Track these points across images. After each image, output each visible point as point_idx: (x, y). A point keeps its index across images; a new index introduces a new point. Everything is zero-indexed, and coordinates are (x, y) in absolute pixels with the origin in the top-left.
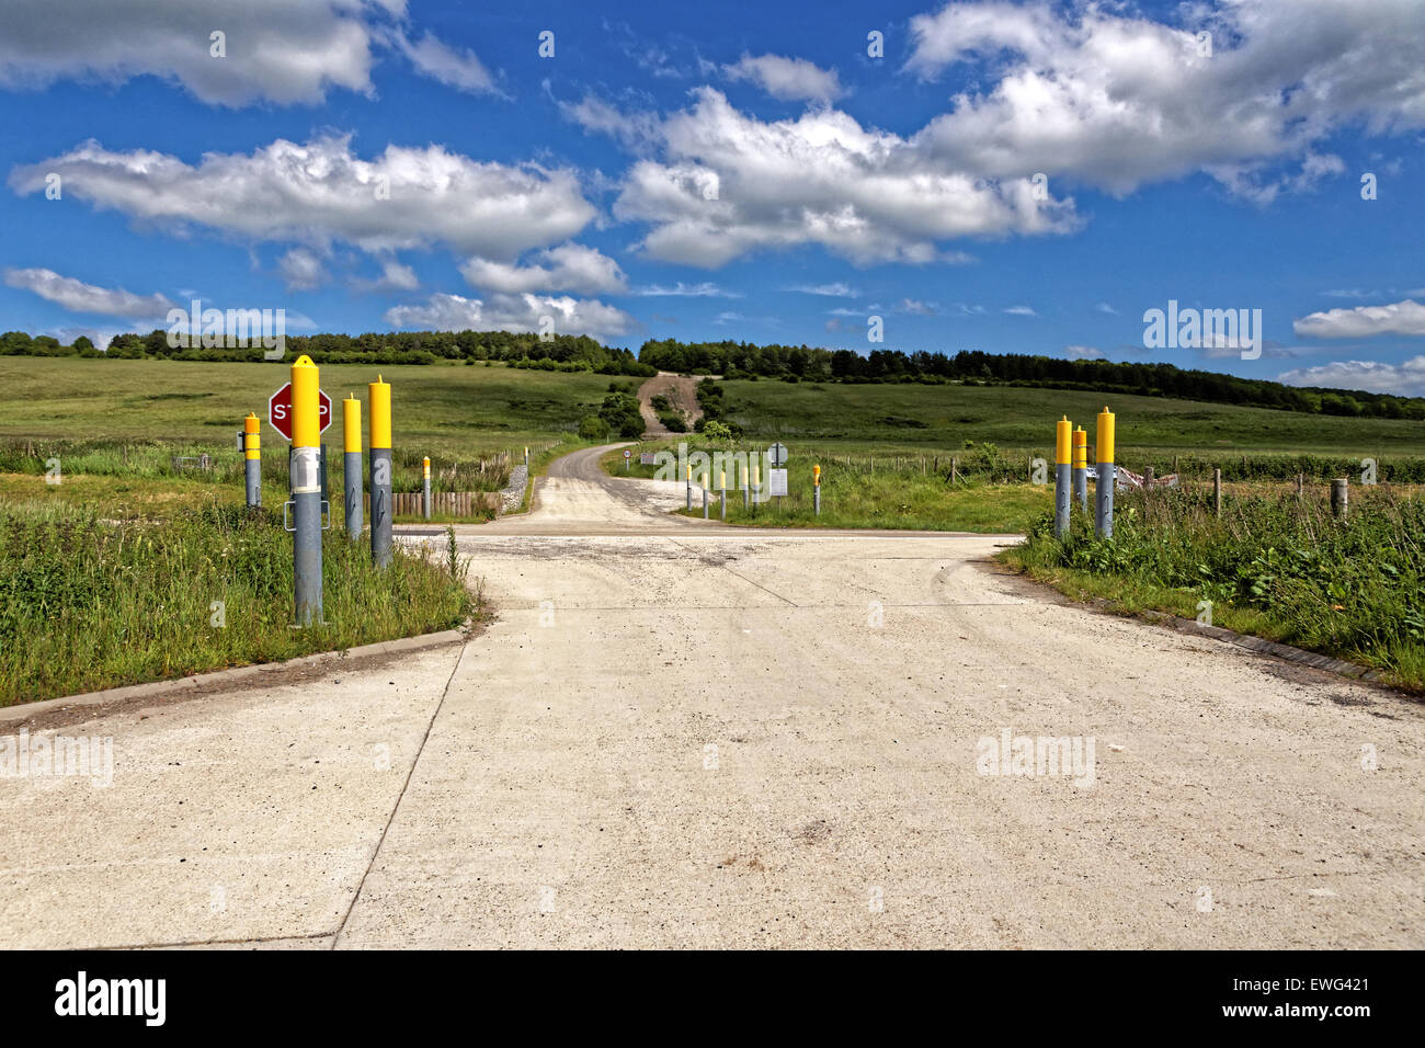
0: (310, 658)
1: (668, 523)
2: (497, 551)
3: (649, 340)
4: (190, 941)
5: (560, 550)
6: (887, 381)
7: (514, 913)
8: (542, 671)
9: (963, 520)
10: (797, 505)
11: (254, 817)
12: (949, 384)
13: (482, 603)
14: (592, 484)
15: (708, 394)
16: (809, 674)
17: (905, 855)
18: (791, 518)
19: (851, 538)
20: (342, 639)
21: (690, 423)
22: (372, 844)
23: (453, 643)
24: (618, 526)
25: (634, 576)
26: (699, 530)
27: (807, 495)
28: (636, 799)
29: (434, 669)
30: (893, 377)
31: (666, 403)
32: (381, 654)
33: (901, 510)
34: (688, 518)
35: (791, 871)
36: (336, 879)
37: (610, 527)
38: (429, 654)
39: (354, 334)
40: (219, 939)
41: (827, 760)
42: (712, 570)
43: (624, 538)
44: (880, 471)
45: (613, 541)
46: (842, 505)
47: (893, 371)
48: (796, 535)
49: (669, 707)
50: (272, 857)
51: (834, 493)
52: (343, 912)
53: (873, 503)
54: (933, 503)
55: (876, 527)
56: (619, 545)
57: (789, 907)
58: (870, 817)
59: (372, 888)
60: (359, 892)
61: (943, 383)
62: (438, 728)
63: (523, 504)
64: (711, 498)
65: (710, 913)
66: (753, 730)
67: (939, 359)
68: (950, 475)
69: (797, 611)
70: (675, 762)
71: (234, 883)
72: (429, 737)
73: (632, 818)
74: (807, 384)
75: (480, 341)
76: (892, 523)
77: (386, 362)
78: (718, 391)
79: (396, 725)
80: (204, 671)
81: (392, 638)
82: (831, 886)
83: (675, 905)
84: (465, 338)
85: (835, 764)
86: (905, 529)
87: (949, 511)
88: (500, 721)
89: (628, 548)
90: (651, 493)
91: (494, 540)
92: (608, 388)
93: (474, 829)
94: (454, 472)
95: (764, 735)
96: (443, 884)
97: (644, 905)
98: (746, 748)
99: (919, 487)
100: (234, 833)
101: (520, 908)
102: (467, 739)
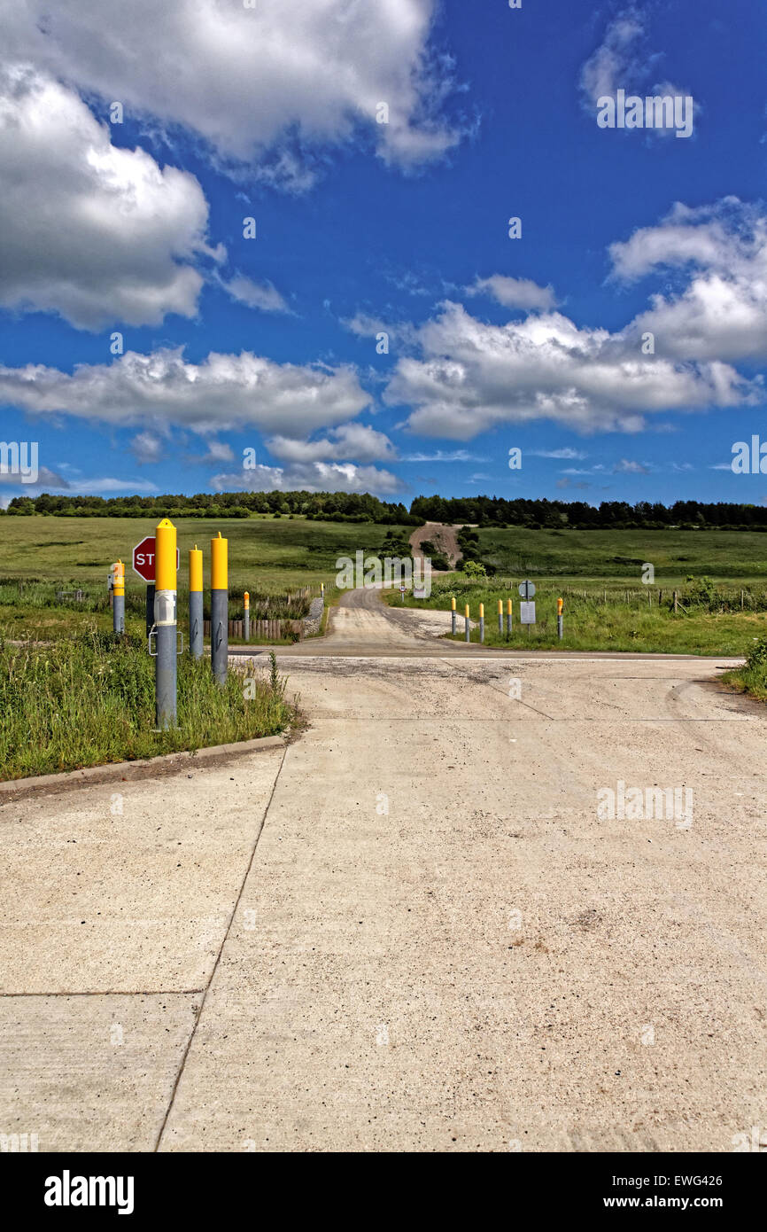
0: (169, 757)
1: (437, 645)
2: (305, 669)
3: (418, 497)
4: (92, 991)
5: (354, 669)
6: (615, 527)
7: (344, 980)
8: (349, 772)
9: (686, 644)
10: (543, 631)
11: (134, 888)
12: (668, 529)
13: (297, 713)
14: (375, 613)
15: (466, 538)
16: (569, 779)
17: (669, 945)
18: (539, 642)
19: (591, 660)
20: (192, 742)
21: (452, 563)
22: (228, 914)
23: (277, 746)
24: (397, 648)
25: (416, 691)
26: (465, 652)
27: (552, 622)
28: (435, 884)
29: (264, 768)
30: (620, 523)
31: (433, 547)
32: (223, 754)
33: (632, 634)
34: (454, 642)
35: (572, 954)
36: (202, 943)
37: (391, 648)
38: (259, 755)
39: (190, 495)
40: (115, 990)
41: (592, 855)
42: (479, 687)
43: (404, 659)
44: (613, 603)
45: (396, 661)
46: (581, 631)
47: (620, 519)
48: (544, 657)
49: (455, 805)
50: (150, 923)
51: (575, 620)
52: (209, 973)
53: (607, 630)
54: (659, 630)
55: (611, 650)
56: (401, 664)
57: (573, 987)
58: (635, 908)
59: (230, 952)
60: (220, 956)
61: (662, 528)
62: (271, 817)
63: (321, 630)
64: (472, 625)
65: (506, 988)
66: (527, 826)
67: (659, 508)
68: (673, 606)
69: (554, 725)
70: (465, 853)
71: (123, 944)
72: (265, 825)
73: (434, 901)
74: (548, 530)
75: (285, 499)
76: (625, 646)
77: (214, 516)
78: (475, 537)
79: (238, 814)
80: (89, 766)
81: (230, 742)
82: (607, 969)
83: (476, 980)
84: (274, 498)
85: (600, 859)
86: (635, 651)
87: (673, 637)
88: (319, 813)
89: (408, 667)
90: (423, 621)
91: (301, 659)
92: (386, 535)
93: (307, 905)
94: (267, 604)
95: (536, 831)
96: (285, 952)
97: (450, 979)
98: (522, 843)
99: (647, 616)
100: (121, 900)
101: (349, 976)
102: (294, 827)
